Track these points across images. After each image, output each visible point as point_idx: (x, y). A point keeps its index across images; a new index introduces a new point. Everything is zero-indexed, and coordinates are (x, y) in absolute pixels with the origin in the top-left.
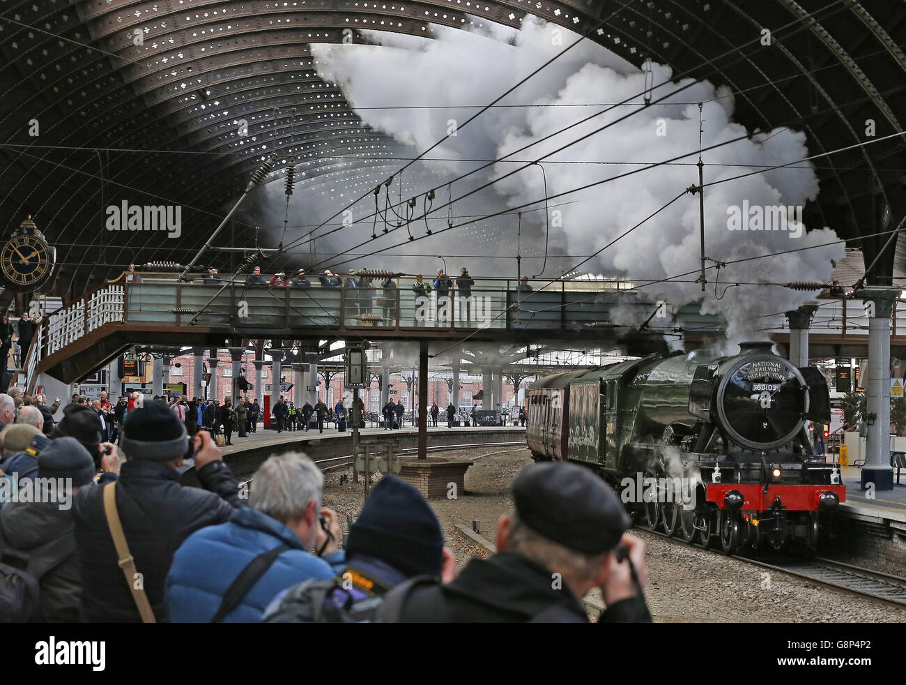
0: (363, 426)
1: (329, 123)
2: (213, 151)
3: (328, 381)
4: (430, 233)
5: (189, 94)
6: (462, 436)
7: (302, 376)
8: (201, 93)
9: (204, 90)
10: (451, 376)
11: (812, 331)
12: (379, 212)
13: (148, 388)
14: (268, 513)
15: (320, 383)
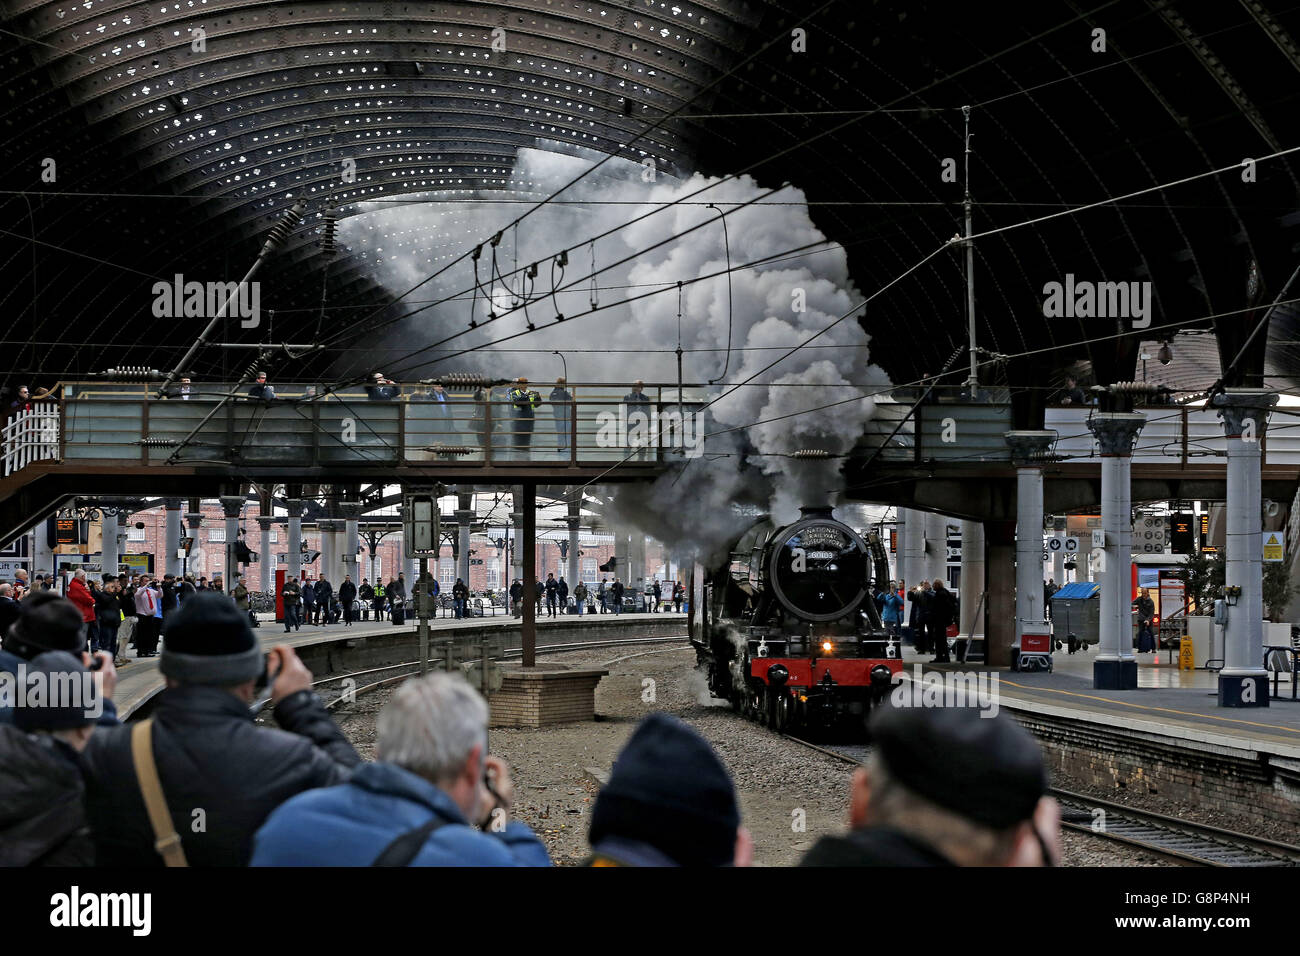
0: (432, 615)
1: (373, 146)
2: (193, 192)
3: (373, 547)
4: (561, 318)
5: (155, 104)
6: (585, 630)
7: (334, 538)
8: (174, 102)
9: (179, 97)
10: (565, 535)
11: (1135, 460)
12: (480, 286)
13: (93, 561)
14: (409, 768)
15: (363, 550)
